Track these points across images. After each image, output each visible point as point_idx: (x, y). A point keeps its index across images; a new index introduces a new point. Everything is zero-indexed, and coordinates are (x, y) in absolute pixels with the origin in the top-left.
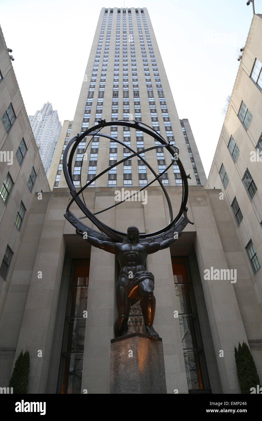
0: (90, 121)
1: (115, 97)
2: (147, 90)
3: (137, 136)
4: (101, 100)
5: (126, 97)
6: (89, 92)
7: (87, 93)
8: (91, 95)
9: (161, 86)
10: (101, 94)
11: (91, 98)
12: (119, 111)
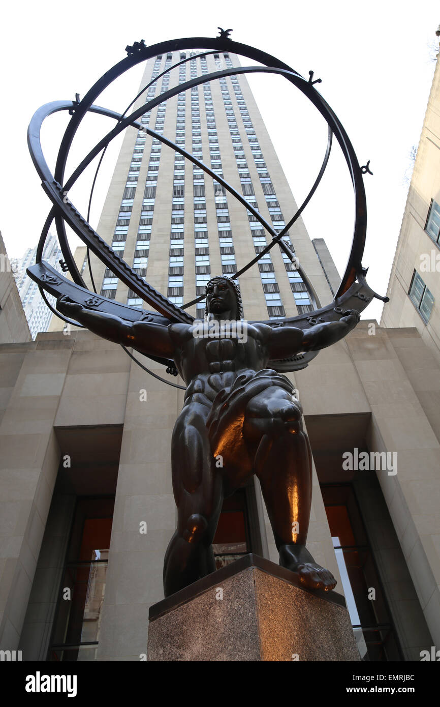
0: (128, 238)
1: (179, 196)
2: (240, 184)
3: (223, 264)
4: (149, 202)
5: (199, 195)
6: (127, 189)
7: (123, 191)
8: (129, 194)
9: (267, 175)
10: (150, 191)
11: (130, 199)
12: (186, 221)
